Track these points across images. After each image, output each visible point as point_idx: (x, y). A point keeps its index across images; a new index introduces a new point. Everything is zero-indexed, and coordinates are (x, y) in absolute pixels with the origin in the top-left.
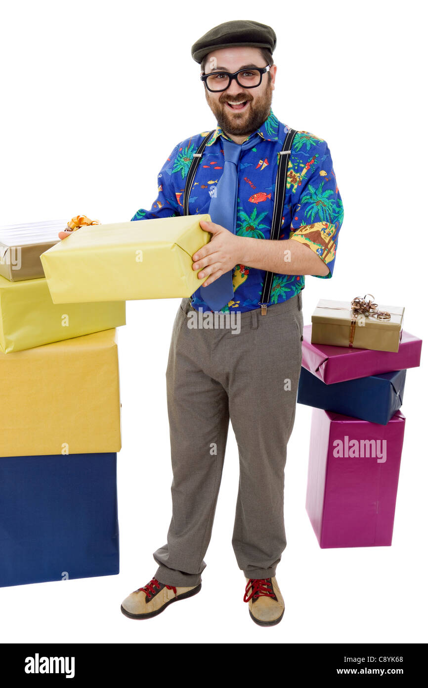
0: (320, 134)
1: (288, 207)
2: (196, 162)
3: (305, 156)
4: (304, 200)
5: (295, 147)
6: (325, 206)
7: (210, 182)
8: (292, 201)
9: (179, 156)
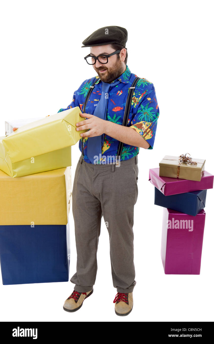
0: (150, 80)
1: (131, 114)
2: (91, 90)
3: (141, 90)
4: (138, 112)
5: (138, 85)
6: (148, 115)
7: (95, 100)
8: (134, 112)
9: (84, 86)
